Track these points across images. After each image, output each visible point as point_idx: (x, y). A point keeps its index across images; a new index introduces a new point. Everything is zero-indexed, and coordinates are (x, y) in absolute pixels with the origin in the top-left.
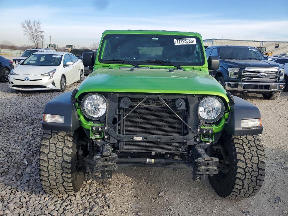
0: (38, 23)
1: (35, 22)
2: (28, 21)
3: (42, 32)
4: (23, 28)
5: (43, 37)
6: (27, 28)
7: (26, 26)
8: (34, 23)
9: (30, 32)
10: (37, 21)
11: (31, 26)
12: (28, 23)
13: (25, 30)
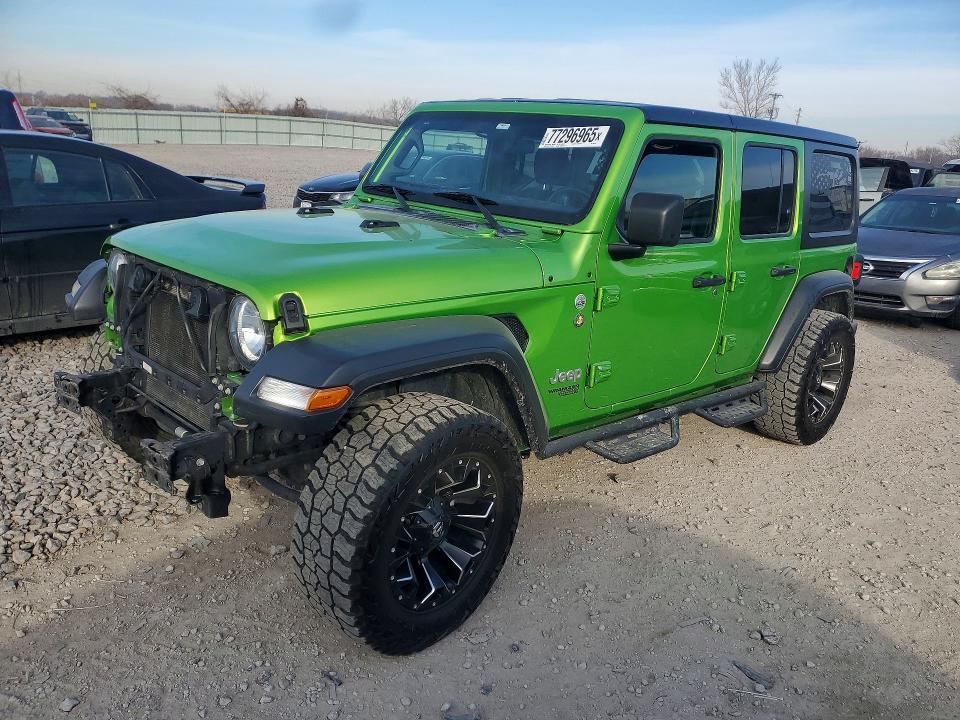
0: (773, 69)
1: (763, 63)
2: (744, 64)
3: (776, 96)
4: (724, 84)
5: (774, 113)
6: (736, 85)
7: (733, 79)
8: (760, 68)
9: (739, 96)
10: (770, 63)
11: (750, 79)
12: (741, 68)
13: (728, 90)
